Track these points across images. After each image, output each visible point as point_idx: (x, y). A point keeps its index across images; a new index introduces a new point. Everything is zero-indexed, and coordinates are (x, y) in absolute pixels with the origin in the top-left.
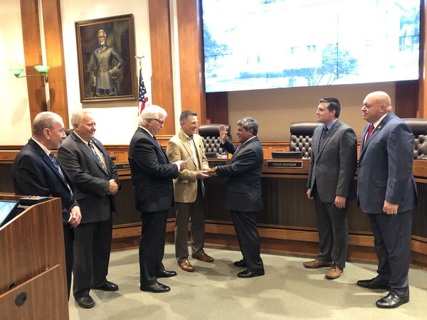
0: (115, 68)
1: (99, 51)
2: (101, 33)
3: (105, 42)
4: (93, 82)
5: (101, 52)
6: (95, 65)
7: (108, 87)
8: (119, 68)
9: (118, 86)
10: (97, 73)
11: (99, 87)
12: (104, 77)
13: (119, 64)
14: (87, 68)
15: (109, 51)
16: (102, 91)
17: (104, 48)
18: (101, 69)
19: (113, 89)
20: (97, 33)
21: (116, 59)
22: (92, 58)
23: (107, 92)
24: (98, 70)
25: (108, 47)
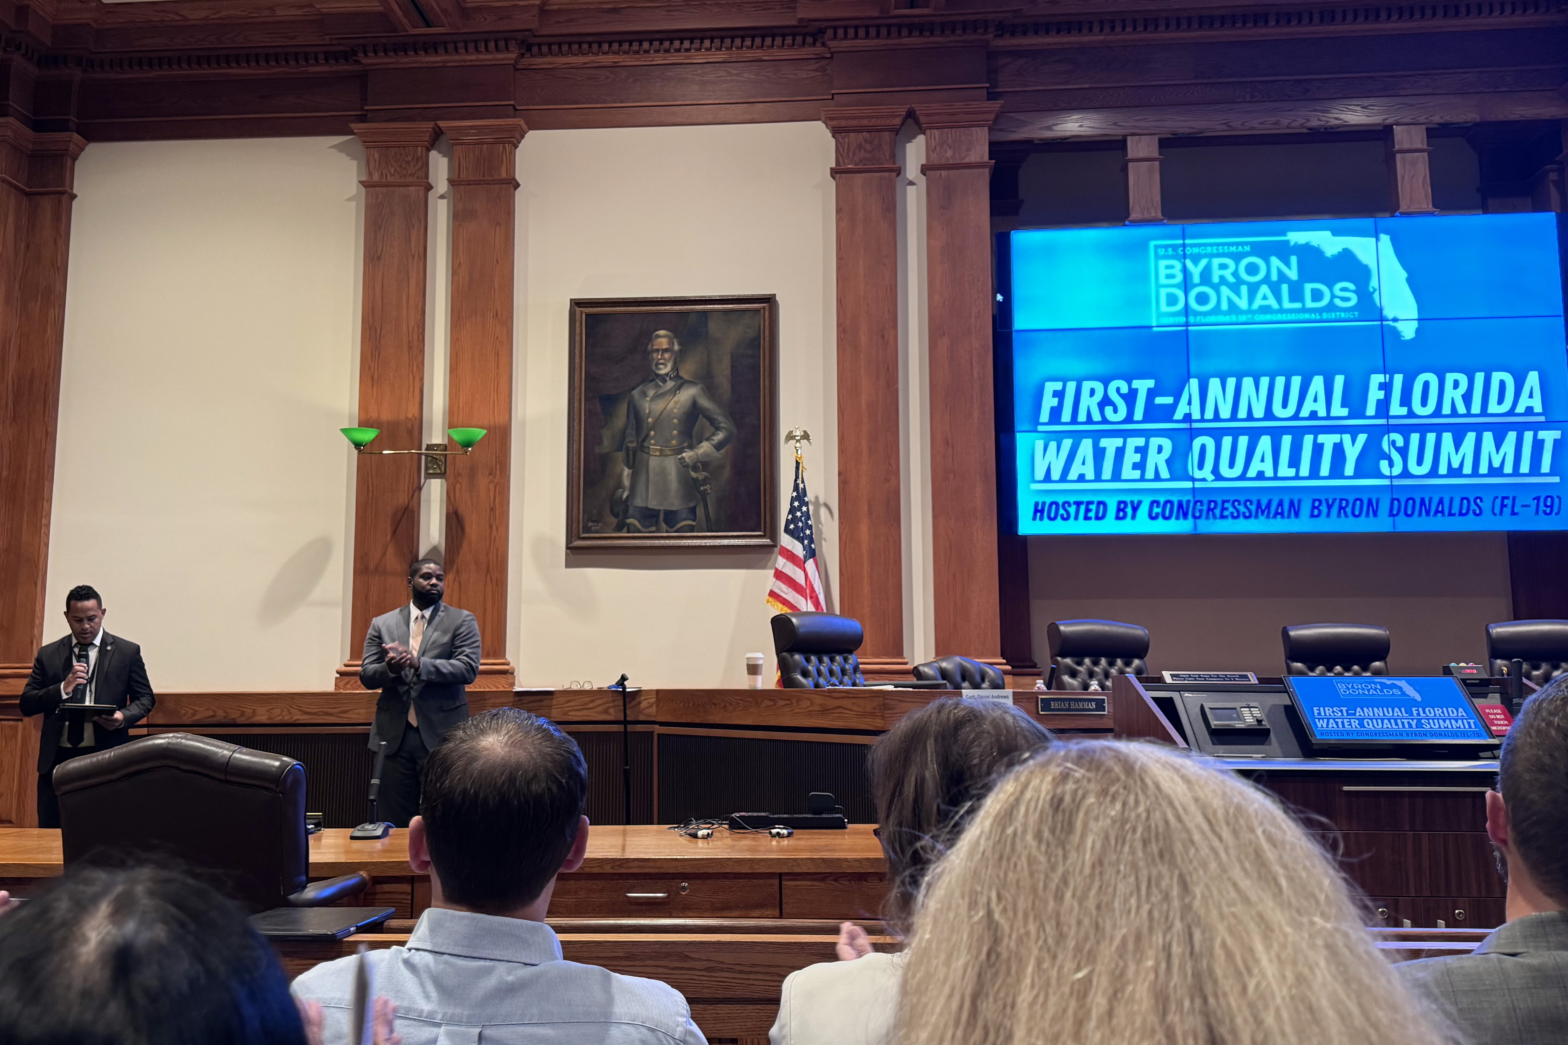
0: (705, 447)
1: (651, 393)
2: (662, 339)
3: (675, 368)
4: (619, 485)
5: (657, 397)
6: (631, 432)
7: (674, 502)
8: (718, 447)
9: (711, 501)
10: (635, 460)
11: (639, 502)
12: (663, 473)
13: (720, 436)
14: (600, 442)
15: (686, 395)
16: (650, 517)
17: (670, 384)
18: (654, 446)
19: (693, 511)
20: (647, 336)
21: (712, 421)
22: (622, 410)
23: (671, 518)
24: (642, 447)
25: (681, 384)
